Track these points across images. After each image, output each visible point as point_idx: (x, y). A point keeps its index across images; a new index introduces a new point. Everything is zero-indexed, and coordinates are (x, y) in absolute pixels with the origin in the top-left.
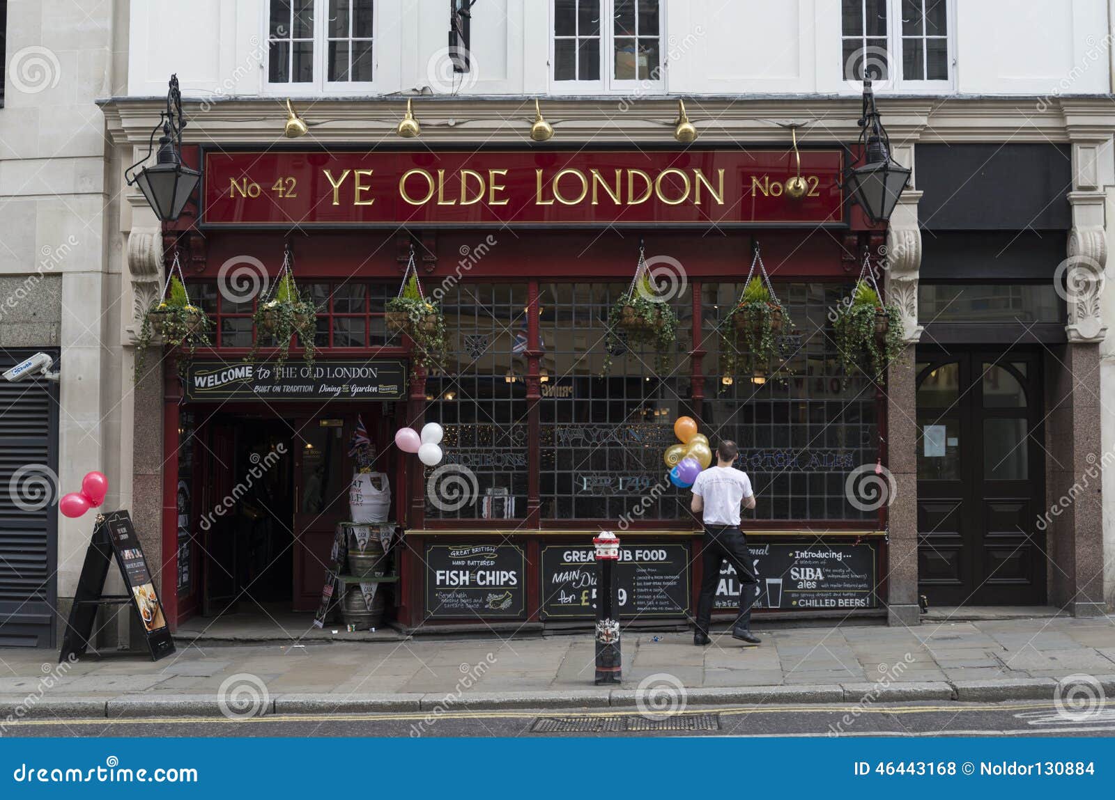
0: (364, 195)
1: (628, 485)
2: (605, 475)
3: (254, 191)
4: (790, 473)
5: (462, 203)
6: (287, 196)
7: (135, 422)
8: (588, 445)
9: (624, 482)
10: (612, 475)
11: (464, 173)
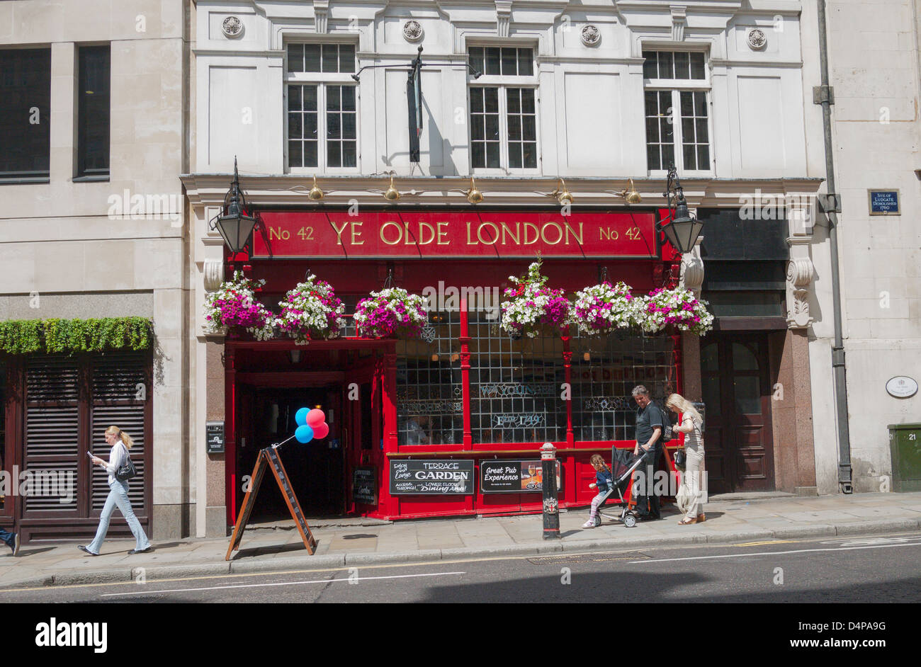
0: (357, 238)
1: (526, 421)
2: (512, 415)
3: (286, 235)
4: (625, 411)
5: (421, 243)
6: (308, 238)
7: (207, 387)
8: (500, 396)
9: (523, 420)
10: (516, 415)
11: (421, 224)
